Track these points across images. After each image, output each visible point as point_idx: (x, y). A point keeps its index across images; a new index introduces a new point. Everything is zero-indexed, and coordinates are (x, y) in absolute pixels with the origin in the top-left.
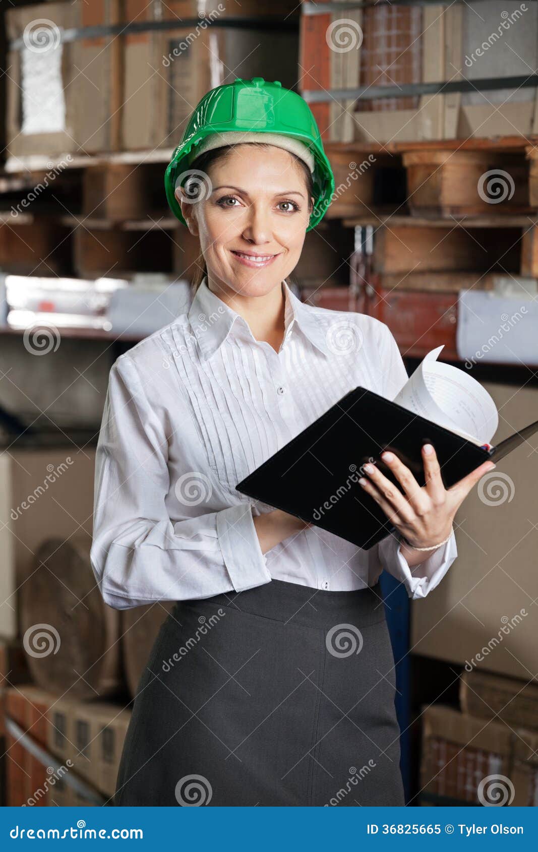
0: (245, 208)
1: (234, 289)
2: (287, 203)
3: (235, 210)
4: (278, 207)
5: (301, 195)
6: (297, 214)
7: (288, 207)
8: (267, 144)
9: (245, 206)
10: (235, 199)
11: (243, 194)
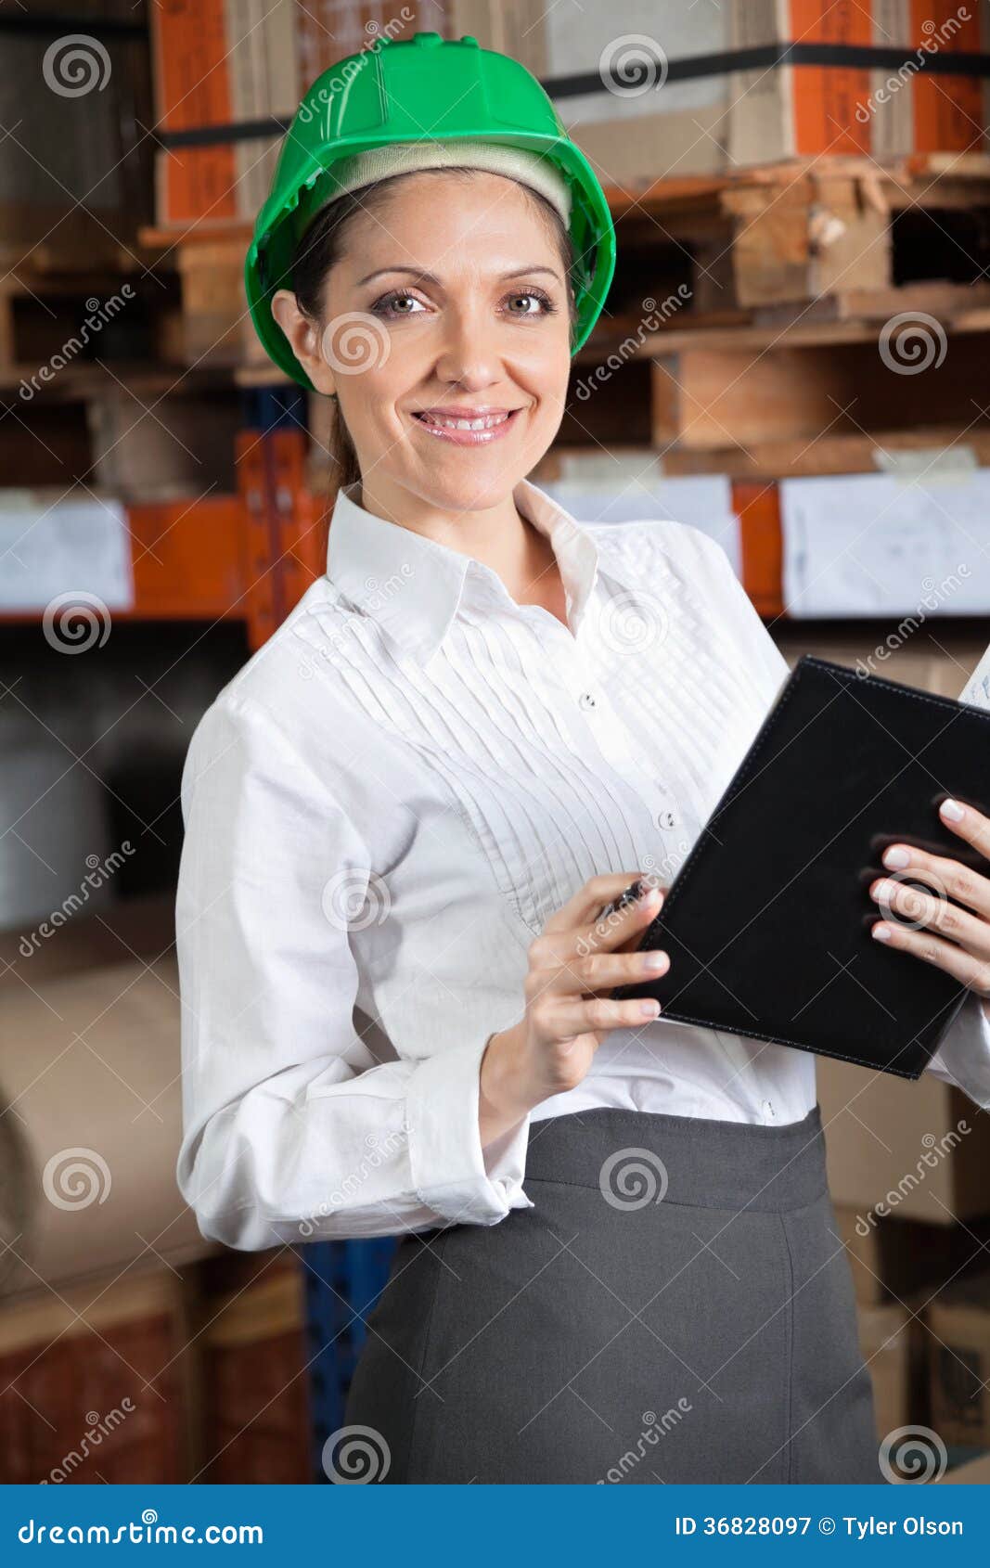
0: (436, 315)
1: (427, 499)
2: (526, 296)
3: (415, 321)
4: (506, 306)
5: (555, 275)
6: (549, 319)
7: (529, 304)
8: (469, 169)
9: (434, 311)
10: (409, 297)
11: (427, 283)
